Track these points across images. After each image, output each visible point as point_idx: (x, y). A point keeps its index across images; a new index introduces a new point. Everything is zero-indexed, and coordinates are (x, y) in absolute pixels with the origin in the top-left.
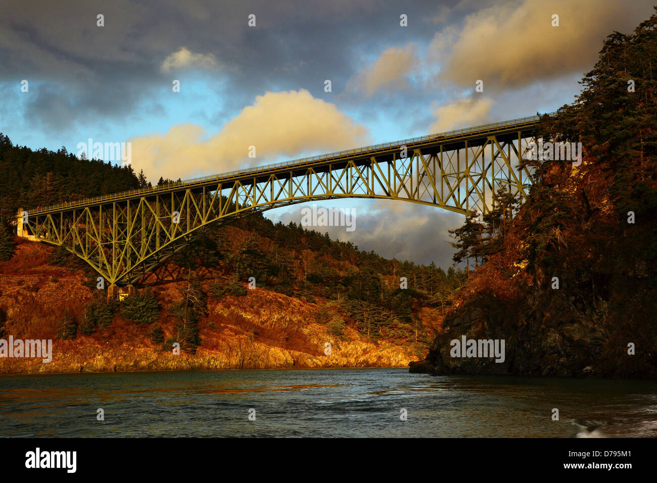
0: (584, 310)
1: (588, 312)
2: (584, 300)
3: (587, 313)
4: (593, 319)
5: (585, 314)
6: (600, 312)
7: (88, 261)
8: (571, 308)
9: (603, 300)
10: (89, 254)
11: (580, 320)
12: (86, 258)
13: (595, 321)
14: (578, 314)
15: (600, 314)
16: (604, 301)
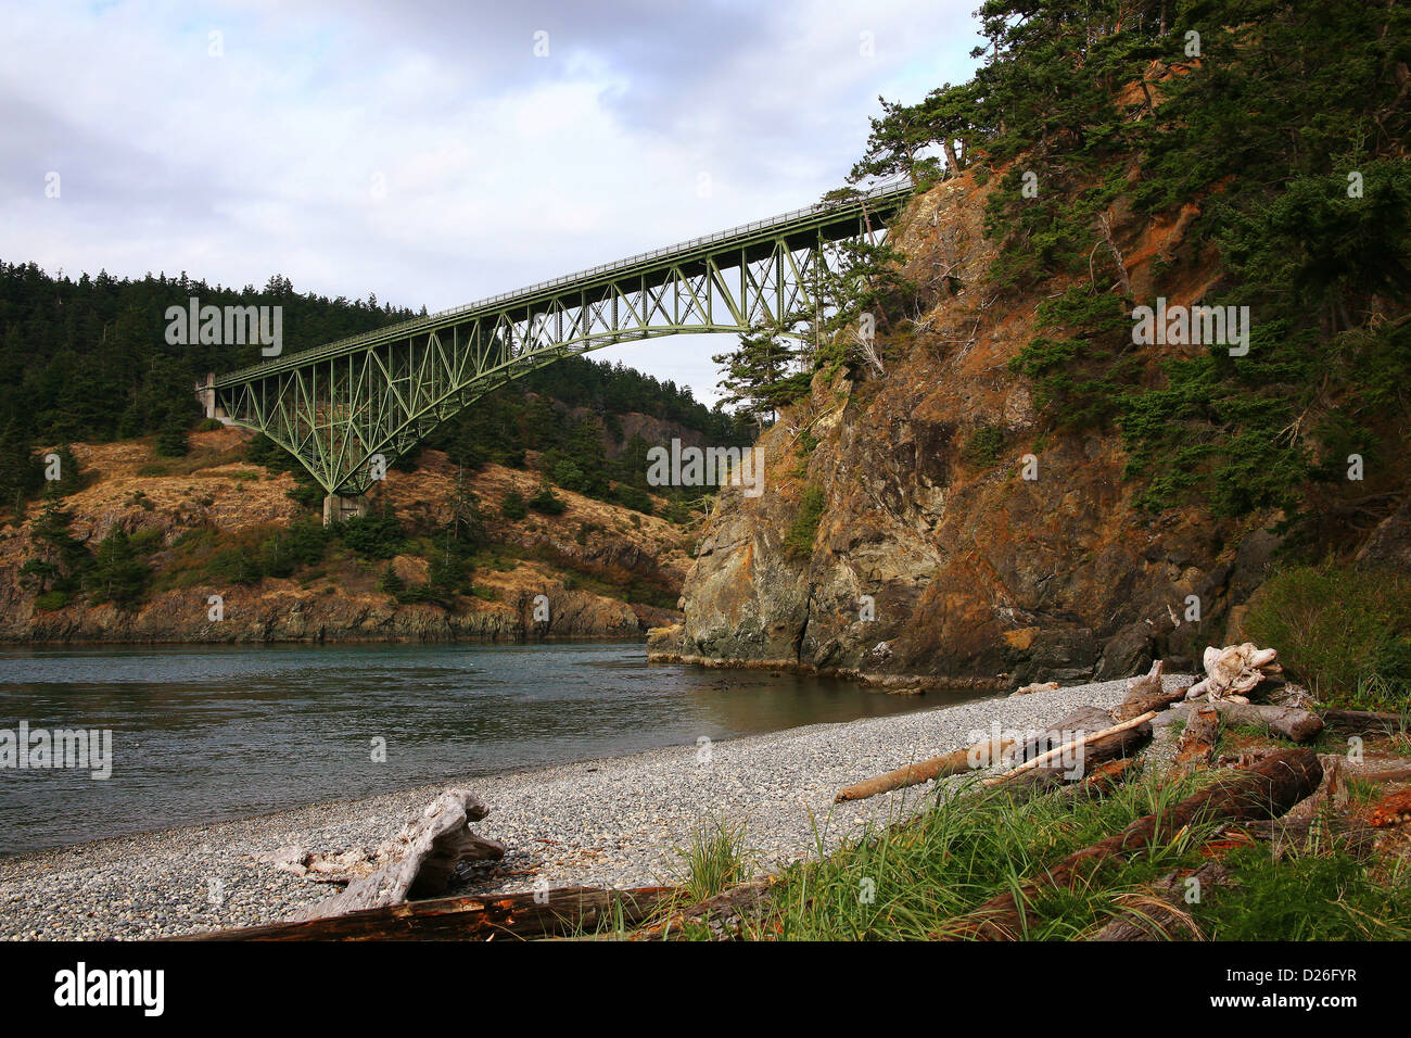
0: (899, 510)
1: (908, 514)
2: (900, 489)
3: (906, 518)
4: (919, 530)
5: (904, 522)
6: (929, 515)
7: (299, 457)
8: (879, 507)
9: (934, 485)
10: (300, 445)
11: (894, 532)
12: (295, 452)
13: (923, 536)
14: (891, 520)
15: (929, 519)
16: (937, 488)
